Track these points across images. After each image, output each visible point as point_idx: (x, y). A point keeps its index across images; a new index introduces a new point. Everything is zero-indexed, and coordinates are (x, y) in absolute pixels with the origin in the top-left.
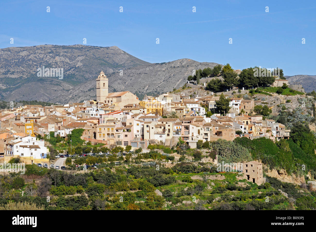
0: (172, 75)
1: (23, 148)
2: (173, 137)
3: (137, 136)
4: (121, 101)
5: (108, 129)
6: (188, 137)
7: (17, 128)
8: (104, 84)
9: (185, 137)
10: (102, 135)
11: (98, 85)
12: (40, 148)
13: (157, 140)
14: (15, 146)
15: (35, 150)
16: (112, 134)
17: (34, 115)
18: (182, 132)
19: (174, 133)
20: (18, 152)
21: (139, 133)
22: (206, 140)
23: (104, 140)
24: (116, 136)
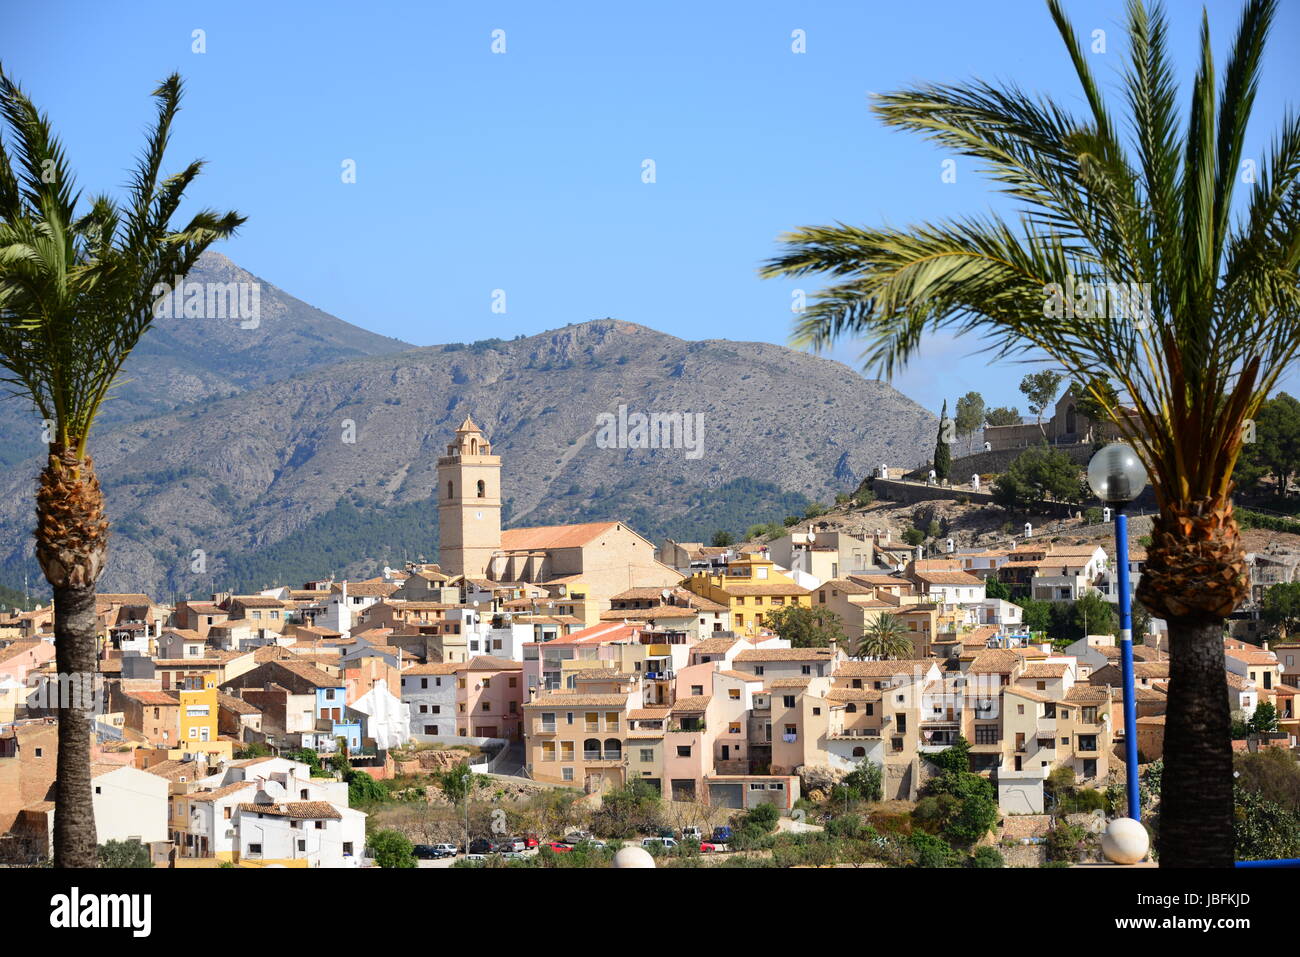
1: (261, 816)
2: (922, 754)
3: (732, 753)
4: (581, 573)
5: (592, 717)
6: (997, 755)
7: (148, 714)
8: (481, 484)
9: (981, 754)
10: (560, 750)
11: (451, 490)
12: (339, 818)
13: (838, 771)
14: (220, 805)
15: (318, 825)
16: (614, 745)
17: (193, 651)
18: (964, 732)
19: (928, 735)
20: (235, 835)
21: (743, 735)
22: (1090, 766)
23: (568, 773)
24: (632, 753)
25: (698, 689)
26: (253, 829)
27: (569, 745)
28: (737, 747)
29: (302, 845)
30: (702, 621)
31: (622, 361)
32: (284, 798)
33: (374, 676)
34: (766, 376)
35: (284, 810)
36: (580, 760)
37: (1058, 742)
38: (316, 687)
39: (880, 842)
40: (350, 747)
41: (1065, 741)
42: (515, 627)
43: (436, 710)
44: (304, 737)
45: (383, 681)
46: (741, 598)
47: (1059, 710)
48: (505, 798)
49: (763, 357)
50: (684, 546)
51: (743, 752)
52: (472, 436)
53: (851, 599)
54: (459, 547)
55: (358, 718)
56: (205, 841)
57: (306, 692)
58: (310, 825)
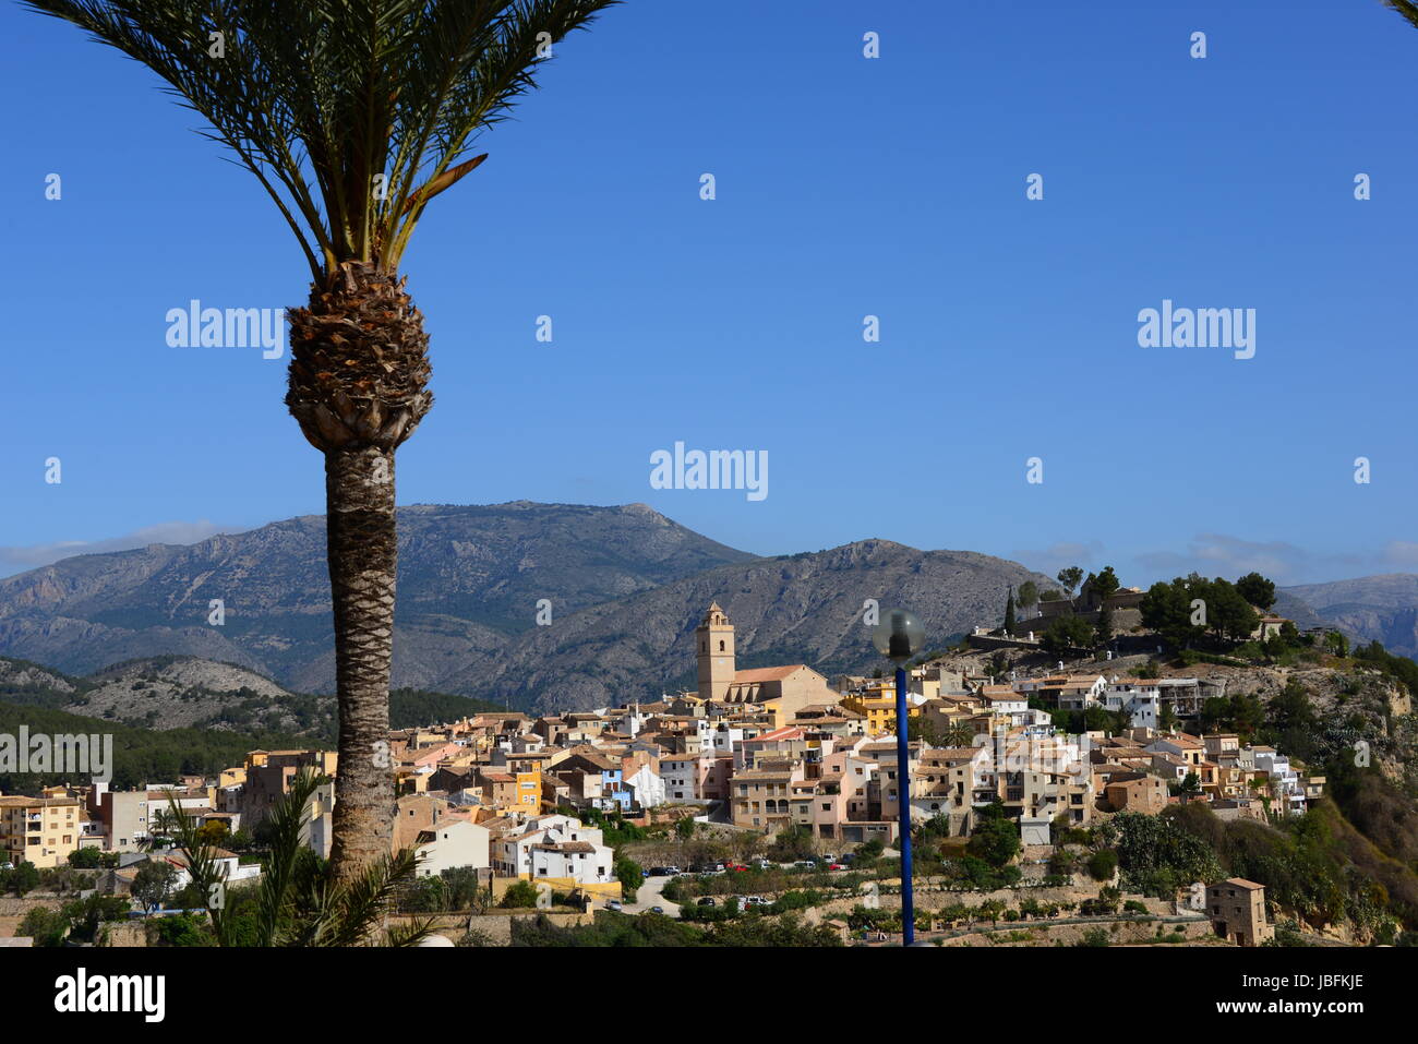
0: (834, 593)
1: (546, 851)
2: (973, 807)
3: (858, 808)
4: (780, 696)
5: (770, 786)
6: (1021, 807)
7: (496, 787)
8: (722, 643)
9: (1011, 807)
10: (751, 807)
11: (704, 647)
12: (594, 852)
13: (922, 819)
14: (521, 844)
15: (582, 857)
16: (784, 803)
17: (532, 748)
18: (1000, 794)
19: (978, 795)
20: (530, 863)
21: (865, 796)
22: (1079, 814)
23: (756, 821)
24: (795, 808)
25: (837, 768)
26: (541, 859)
27: (756, 804)
28: (861, 804)
29: (571, 869)
30: (850, 726)
31: (884, 564)
32: (561, 840)
33: (642, 762)
34: (971, 572)
35: (560, 847)
36: (763, 815)
37: (1059, 799)
38: (602, 770)
39: (946, 863)
40: (623, 806)
41: (1063, 798)
42: (730, 730)
43: (681, 782)
44: (594, 801)
45: (647, 765)
46: (874, 711)
47: (1058, 779)
48: (717, 837)
49: (968, 560)
50: (852, 678)
51: (865, 807)
52: (717, 613)
53: (942, 710)
54: (709, 682)
55: (629, 789)
56: (513, 866)
57: (597, 773)
58: (576, 856)
